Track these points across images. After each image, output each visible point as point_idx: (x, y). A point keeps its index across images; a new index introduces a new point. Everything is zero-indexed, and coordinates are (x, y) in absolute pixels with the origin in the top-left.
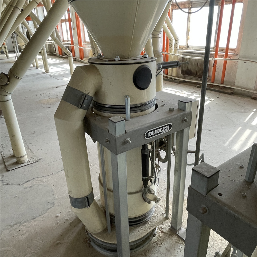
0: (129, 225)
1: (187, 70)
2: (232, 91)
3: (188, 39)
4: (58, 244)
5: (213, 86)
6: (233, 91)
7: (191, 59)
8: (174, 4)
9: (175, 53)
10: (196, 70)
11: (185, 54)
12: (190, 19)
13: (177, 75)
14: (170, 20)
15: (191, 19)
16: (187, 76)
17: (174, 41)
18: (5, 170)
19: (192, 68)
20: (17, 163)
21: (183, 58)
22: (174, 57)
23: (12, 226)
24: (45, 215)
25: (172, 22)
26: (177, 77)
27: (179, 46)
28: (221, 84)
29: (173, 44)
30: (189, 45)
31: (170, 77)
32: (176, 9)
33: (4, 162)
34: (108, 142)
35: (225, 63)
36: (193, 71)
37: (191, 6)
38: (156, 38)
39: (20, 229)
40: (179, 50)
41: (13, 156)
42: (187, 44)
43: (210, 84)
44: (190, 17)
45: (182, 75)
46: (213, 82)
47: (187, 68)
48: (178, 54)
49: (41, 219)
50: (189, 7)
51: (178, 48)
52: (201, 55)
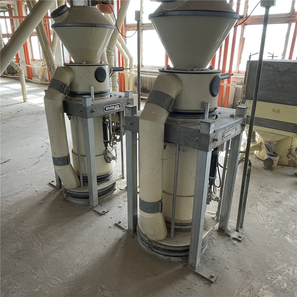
0: (97, 182)
1: (143, 87)
3: (142, 59)
4: (42, 203)
7: (145, 77)
9: (131, 72)
10: (151, 88)
12: (142, 40)
14: (124, 40)
16: (143, 94)
17: (129, 60)
19: (147, 86)
22: (130, 75)
25: (126, 42)
29: (129, 63)
32: (129, 31)
34: (81, 111)
36: (148, 88)
38: (110, 55)
40: (134, 69)
42: (142, 64)
44: (142, 38)
47: (143, 85)
48: (133, 73)
51: (133, 67)
52: (154, 74)
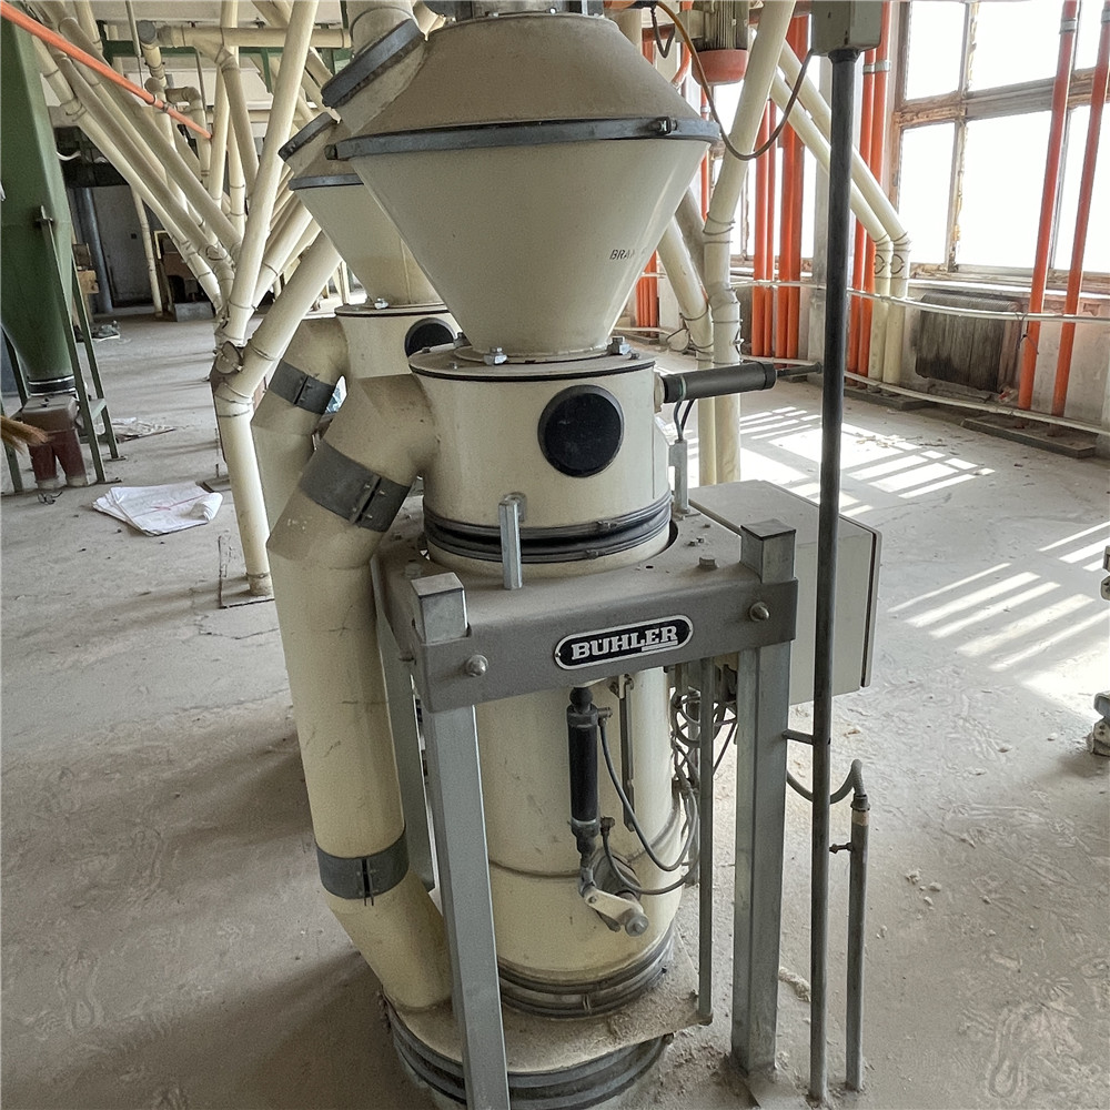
1: (937, 356)
2: (1092, 446)
3: (953, 238)
5: (1024, 424)
6: (1092, 443)
8: (906, 107)
9: (895, 294)
10: (968, 359)
11: (934, 295)
12: (961, 160)
13: (901, 378)
15: (965, 162)
16: (940, 381)
17: (891, 246)
18: (216, 604)
19: (955, 350)
20: (249, 593)
21: (924, 314)
22: (890, 306)
23: (186, 710)
24: (266, 701)
26: (901, 386)
27: (912, 264)
28: (1053, 415)
29: (889, 258)
30: (958, 261)
31: (874, 384)
33: (220, 589)
35: (1069, 330)
36: (956, 361)
37: (963, 114)
39: (200, 717)
40: (908, 281)
41: (245, 579)
42: (952, 259)
43: (1012, 417)
44: (962, 153)
45: (919, 380)
46: (1027, 409)
47: (938, 350)
48: (904, 299)
49: (255, 706)
50: (957, 118)
51: (907, 272)
